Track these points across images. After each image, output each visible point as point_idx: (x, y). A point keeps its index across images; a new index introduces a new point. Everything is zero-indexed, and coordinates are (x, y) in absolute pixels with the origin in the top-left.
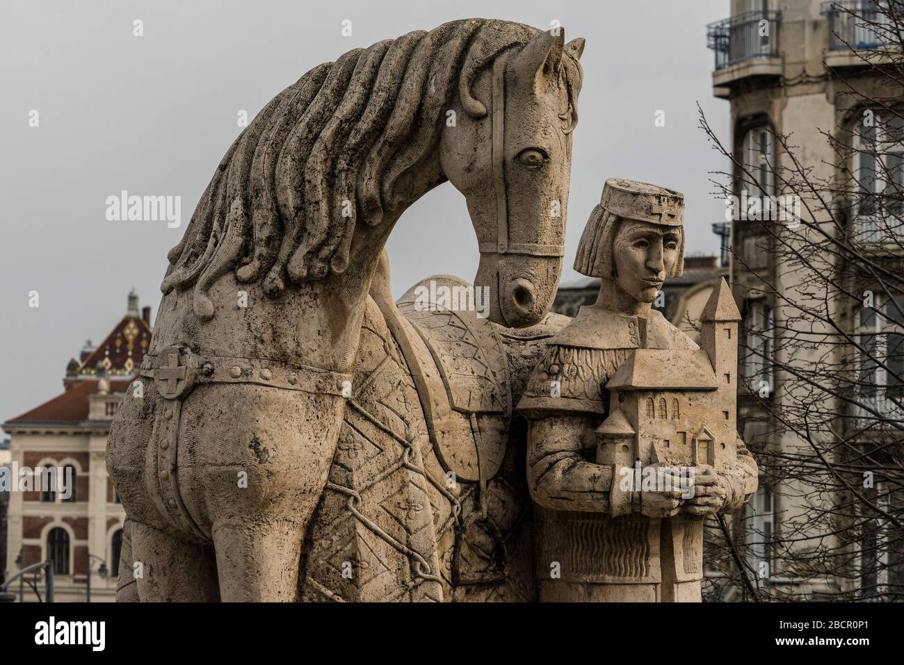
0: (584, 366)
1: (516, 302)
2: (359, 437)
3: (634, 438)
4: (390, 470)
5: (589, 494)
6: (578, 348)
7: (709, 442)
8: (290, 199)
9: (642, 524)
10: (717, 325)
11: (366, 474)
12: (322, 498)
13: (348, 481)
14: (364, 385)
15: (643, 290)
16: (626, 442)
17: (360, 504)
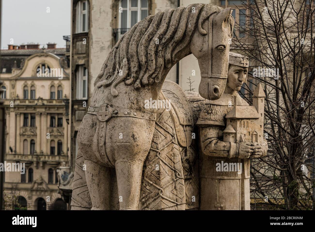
0: (219, 111)
1: (214, 93)
2: (159, 134)
3: (235, 134)
4: (169, 144)
5: (223, 151)
6: (217, 105)
7: (256, 135)
8: (143, 59)
9: (236, 160)
10: (259, 98)
11: (162, 145)
12: (149, 153)
13: (157, 147)
14: (160, 117)
15: (237, 87)
16: (233, 135)
17: (161, 155)
